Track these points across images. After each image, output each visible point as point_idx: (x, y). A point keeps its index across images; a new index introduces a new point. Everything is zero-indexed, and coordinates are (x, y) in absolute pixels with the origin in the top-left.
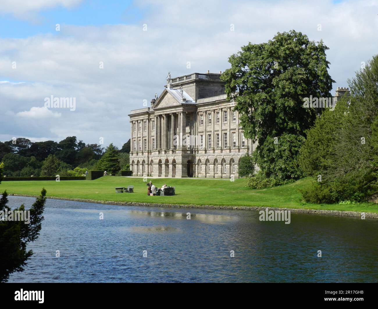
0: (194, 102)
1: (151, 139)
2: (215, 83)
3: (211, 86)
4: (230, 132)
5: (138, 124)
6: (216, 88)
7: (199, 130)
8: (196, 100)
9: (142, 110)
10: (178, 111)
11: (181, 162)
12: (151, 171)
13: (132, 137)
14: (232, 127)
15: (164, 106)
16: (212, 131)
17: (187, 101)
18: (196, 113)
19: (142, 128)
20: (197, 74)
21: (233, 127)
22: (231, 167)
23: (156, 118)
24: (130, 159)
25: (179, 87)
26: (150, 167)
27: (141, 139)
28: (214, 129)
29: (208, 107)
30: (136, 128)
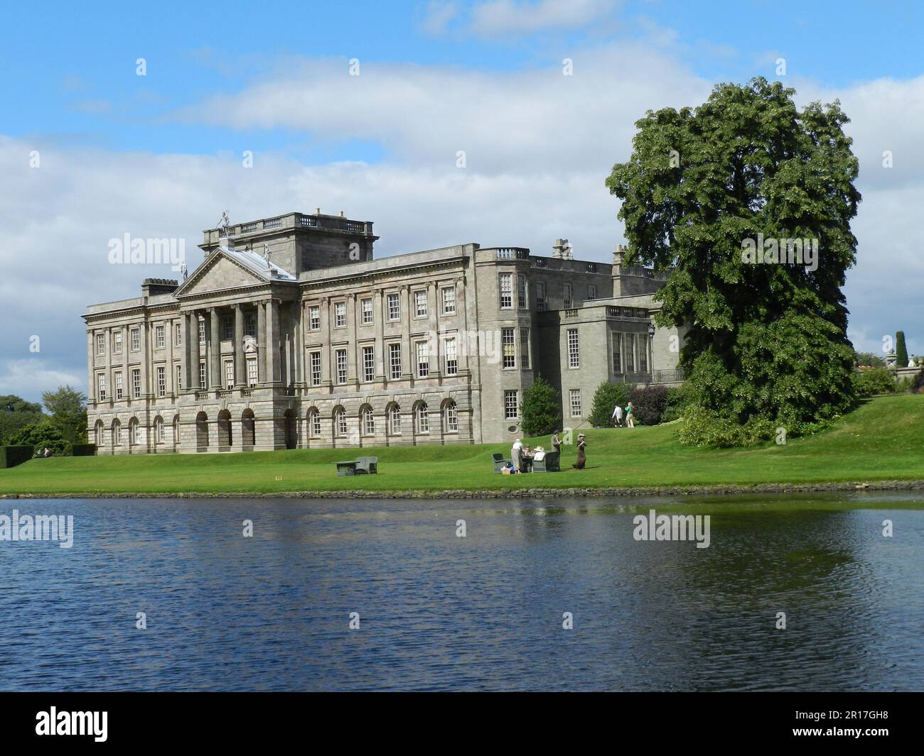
0: (292, 278)
1: (153, 369)
2: (333, 237)
3: (325, 244)
4: (410, 341)
5: (112, 335)
6: (335, 248)
7: (306, 342)
8: (298, 275)
9: (124, 303)
10: (255, 299)
11: (272, 414)
12: (155, 441)
13: (94, 365)
14: (414, 331)
15: (209, 290)
16: (352, 342)
17: (280, 277)
18: (298, 303)
19: (125, 345)
20: (299, 216)
21: (419, 328)
22: (416, 420)
23: (183, 317)
24: (89, 416)
25: (244, 247)
26: (152, 432)
27: (124, 369)
28: (356, 338)
29: (336, 289)
30: (108, 346)
